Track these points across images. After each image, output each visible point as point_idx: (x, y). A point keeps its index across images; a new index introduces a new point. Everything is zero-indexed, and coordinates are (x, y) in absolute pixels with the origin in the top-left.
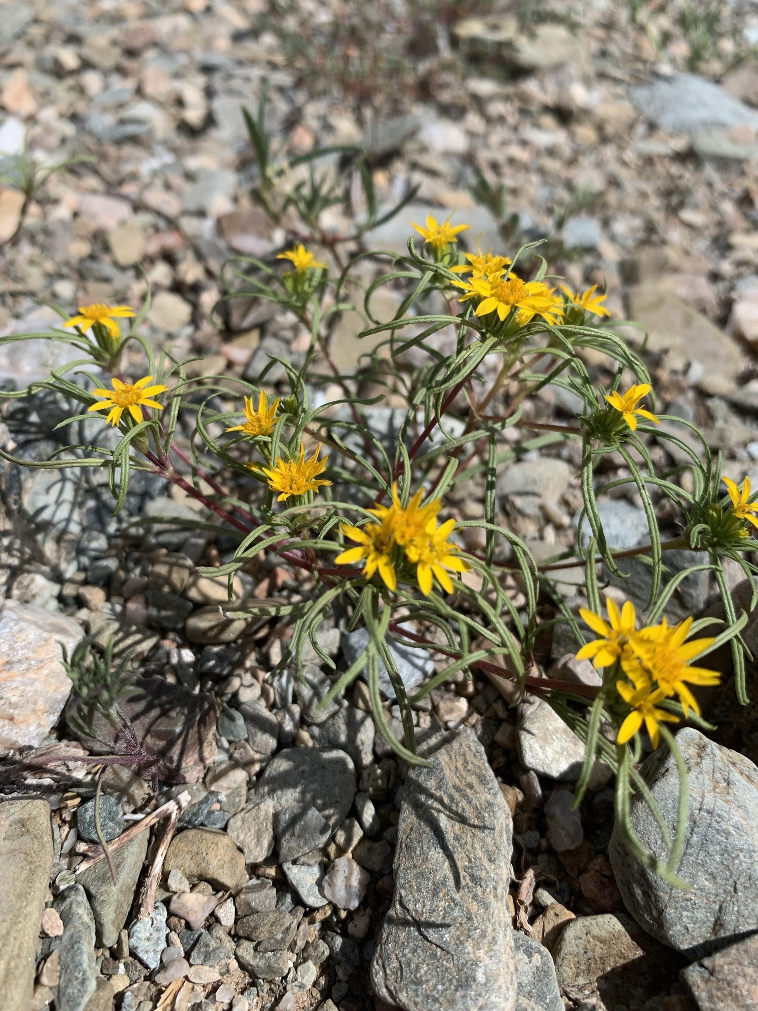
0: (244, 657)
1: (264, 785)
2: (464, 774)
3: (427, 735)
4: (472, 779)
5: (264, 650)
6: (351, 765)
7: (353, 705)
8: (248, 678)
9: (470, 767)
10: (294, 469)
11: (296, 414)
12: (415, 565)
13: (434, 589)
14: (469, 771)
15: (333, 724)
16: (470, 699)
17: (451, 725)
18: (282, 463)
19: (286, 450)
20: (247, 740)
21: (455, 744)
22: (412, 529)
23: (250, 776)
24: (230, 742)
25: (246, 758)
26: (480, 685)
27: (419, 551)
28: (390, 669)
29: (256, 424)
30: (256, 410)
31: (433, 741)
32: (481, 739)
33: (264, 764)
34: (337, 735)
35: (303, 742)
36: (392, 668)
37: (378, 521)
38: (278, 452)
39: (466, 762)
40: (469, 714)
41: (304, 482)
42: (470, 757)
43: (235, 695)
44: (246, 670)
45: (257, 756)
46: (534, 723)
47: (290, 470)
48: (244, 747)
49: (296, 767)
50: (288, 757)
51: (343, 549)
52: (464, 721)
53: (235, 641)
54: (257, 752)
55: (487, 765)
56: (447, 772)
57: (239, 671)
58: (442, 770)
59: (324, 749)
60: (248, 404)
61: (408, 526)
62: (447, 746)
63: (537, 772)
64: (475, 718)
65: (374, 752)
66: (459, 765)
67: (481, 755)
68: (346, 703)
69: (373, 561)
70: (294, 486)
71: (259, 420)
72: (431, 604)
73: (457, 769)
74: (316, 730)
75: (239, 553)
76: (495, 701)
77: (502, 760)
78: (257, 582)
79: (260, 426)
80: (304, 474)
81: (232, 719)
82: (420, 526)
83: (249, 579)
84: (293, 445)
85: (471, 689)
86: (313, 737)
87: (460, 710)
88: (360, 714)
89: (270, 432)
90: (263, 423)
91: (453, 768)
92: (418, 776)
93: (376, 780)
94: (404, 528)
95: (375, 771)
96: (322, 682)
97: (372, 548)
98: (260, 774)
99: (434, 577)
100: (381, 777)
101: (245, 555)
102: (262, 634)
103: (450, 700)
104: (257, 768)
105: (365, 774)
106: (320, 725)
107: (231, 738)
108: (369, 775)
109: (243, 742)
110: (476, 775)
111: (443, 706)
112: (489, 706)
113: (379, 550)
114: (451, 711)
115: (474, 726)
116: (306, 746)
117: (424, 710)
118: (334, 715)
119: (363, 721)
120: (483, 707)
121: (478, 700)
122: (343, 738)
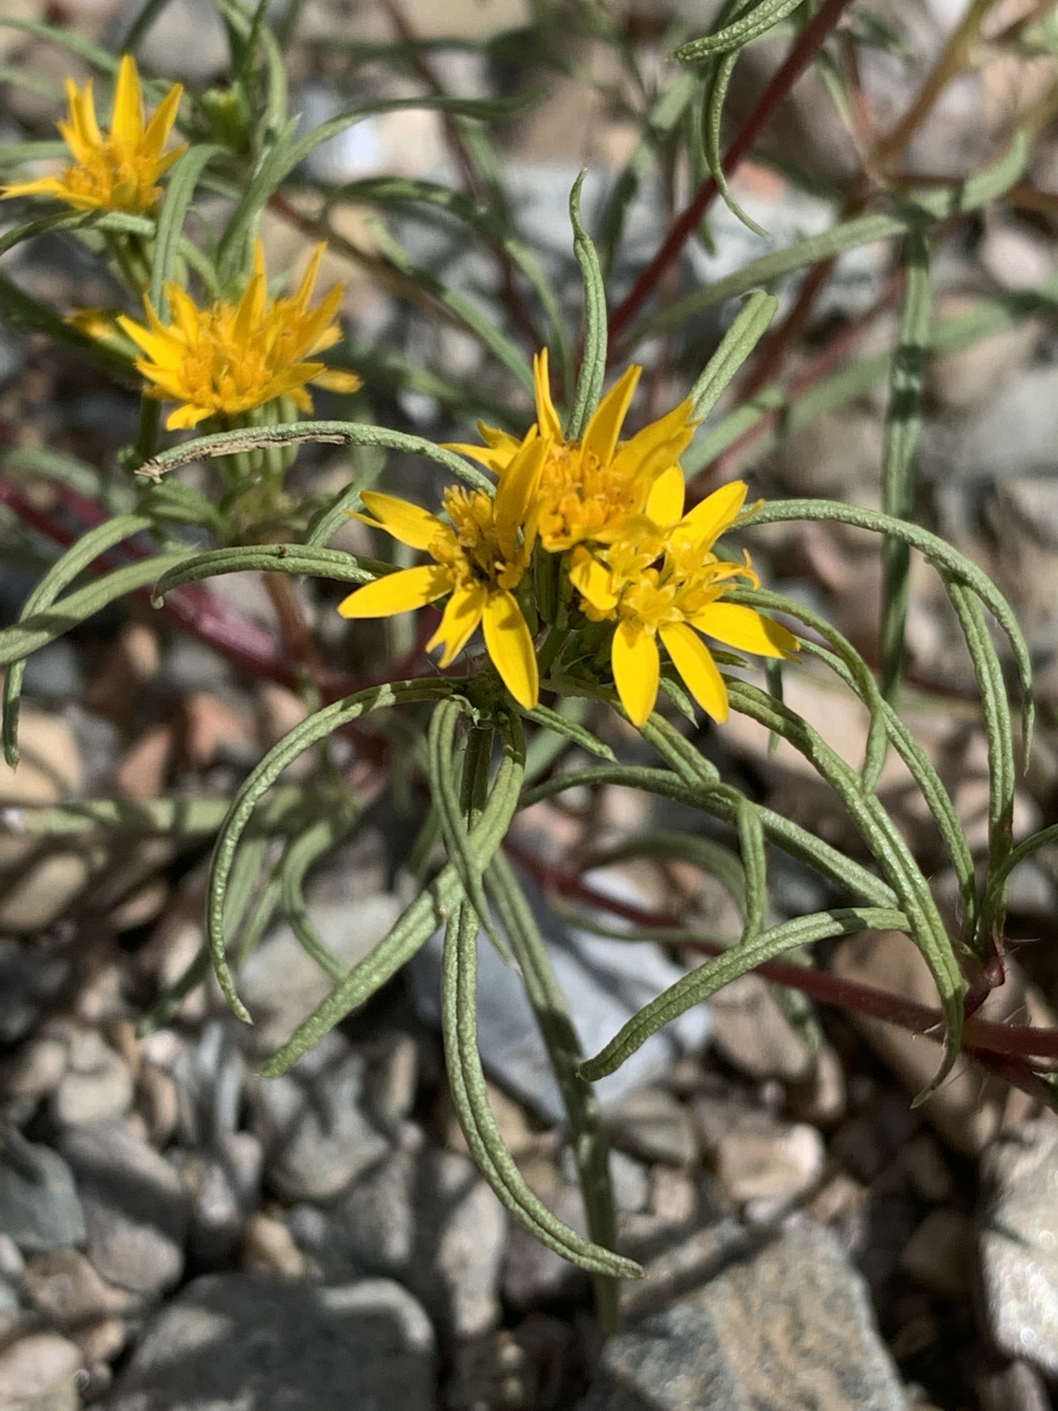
0: (77, 983)
1: (132, 1391)
2: (790, 1361)
3: (672, 1237)
4: (817, 1381)
5: (147, 958)
6: (418, 1328)
7: (436, 1141)
8: (89, 1048)
9: (811, 1340)
10: (226, 329)
11: (246, 151)
12: (606, 629)
13: (666, 708)
14: (806, 1353)
15: (371, 1202)
16: (828, 1132)
17: (761, 1212)
18: (185, 306)
19: (205, 266)
20: (83, 1249)
21: (765, 1269)
22: (596, 504)
23: (87, 1364)
24: (28, 1254)
25: (78, 1305)
26: (864, 1089)
27: (618, 584)
28: (539, 997)
29: (102, 173)
30: (105, 130)
31: (692, 1254)
32: (861, 1263)
33: (136, 1325)
34: (378, 1237)
35: (263, 1255)
36: (547, 996)
37: (483, 481)
38: (177, 268)
39: (797, 1327)
40: (824, 1181)
41: (262, 370)
42: (813, 1311)
43: (46, 1103)
44: (86, 1024)
45: (114, 1300)
46: (1030, 1207)
47: (213, 329)
48: (71, 1269)
49: (239, 1332)
50: (213, 1305)
51: (369, 576)
52: (803, 1201)
53: (49, 929)
54: (114, 1285)
55: (869, 1337)
56: (734, 1355)
57: (64, 1027)
58: (715, 1346)
59: (337, 1280)
60: (79, 104)
61: (582, 495)
62: (738, 1271)
63: (1038, 1368)
64: (842, 1195)
65: (502, 1297)
66: (777, 1333)
67: (851, 1305)
68: (412, 1135)
69: (463, 611)
70: (226, 383)
71: (112, 160)
72: (675, 777)
73: (766, 1346)
74: (312, 1223)
75: (41, 602)
76: (912, 1139)
77: (922, 1330)
78: (129, 739)
79: (116, 178)
80: (258, 343)
81: (31, 1177)
82: (624, 496)
83: (103, 732)
84: (231, 255)
85: (830, 1097)
86: (301, 1243)
87: (791, 1167)
88: (454, 1172)
89: (148, 199)
90: (127, 169)
91: (754, 1340)
92: (637, 1362)
93: (499, 1378)
94: (569, 501)
95: (494, 1351)
96: (334, 1065)
97: (463, 567)
98: (120, 1360)
99: (668, 669)
100: (519, 1372)
101: (61, 609)
102: (140, 909)
103: (760, 1133)
104: (111, 1337)
105: (465, 1360)
106: (328, 1206)
107: (32, 1240)
108: (480, 1362)
109: (70, 1253)
110: (831, 1366)
111: (734, 1152)
112: (889, 1156)
113: (483, 577)
114: (759, 1168)
115: (837, 1222)
116: (276, 1272)
117: (672, 1163)
118: (370, 1174)
119: (462, 1194)
120: (869, 1160)
121: (856, 1138)
122: (398, 1245)
